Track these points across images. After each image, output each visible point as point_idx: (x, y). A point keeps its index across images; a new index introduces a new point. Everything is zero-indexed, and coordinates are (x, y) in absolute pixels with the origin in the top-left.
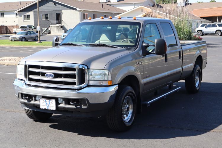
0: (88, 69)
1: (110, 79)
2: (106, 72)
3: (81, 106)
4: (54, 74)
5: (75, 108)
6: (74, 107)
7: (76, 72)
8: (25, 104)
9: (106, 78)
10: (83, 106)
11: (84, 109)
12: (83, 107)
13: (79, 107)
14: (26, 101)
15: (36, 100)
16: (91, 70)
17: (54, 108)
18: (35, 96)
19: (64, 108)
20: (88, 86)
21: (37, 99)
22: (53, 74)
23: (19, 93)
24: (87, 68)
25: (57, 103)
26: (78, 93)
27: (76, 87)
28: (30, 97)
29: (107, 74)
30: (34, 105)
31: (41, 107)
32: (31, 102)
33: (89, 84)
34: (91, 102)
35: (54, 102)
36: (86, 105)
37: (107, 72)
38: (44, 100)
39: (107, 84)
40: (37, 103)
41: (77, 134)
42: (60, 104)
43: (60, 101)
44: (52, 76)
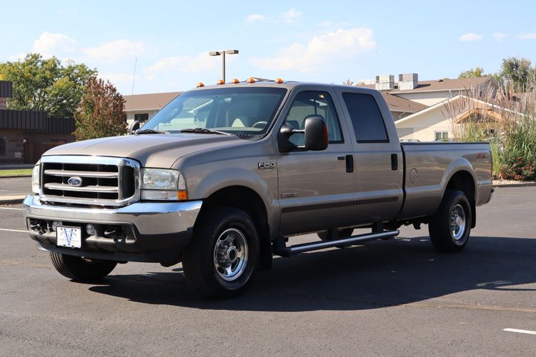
0: (142, 167)
1: (182, 187)
2: (174, 174)
3: (124, 240)
4: (82, 178)
5: (113, 244)
6: (112, 241)
7: (117, 174)
8: (36, 238)
9: (174, 186)
10: (128, 239)
11: (130, 244)
12: (127, 241)
13: (120, 241)
14: (37, 233)
15: (51, 230)
16: (147, 170)
17: (78, 244)
18: (51, 222)
19: (95, 243)
20: (142, 201)
21: (54, 228)
22: (80, 179)
23: (27, 218)
24: (139, 167)
25: (85, 235)
26: (118, 213)
27: (118, 202)
28: (43, 224)
29: (177, 177)
30: (48, 239)
31: (60, 243)
32: (44, 234)
33: (143, 198)
34: (142, 231)
35: (78, 232)
36: (133, 238)
37: (176, 174)
38: (63, 228)
39: (176, 198)
40: (53, 235)
41: (126, 300)
42: (89, 236)
43: (90, 230)
44: (79, 182)
